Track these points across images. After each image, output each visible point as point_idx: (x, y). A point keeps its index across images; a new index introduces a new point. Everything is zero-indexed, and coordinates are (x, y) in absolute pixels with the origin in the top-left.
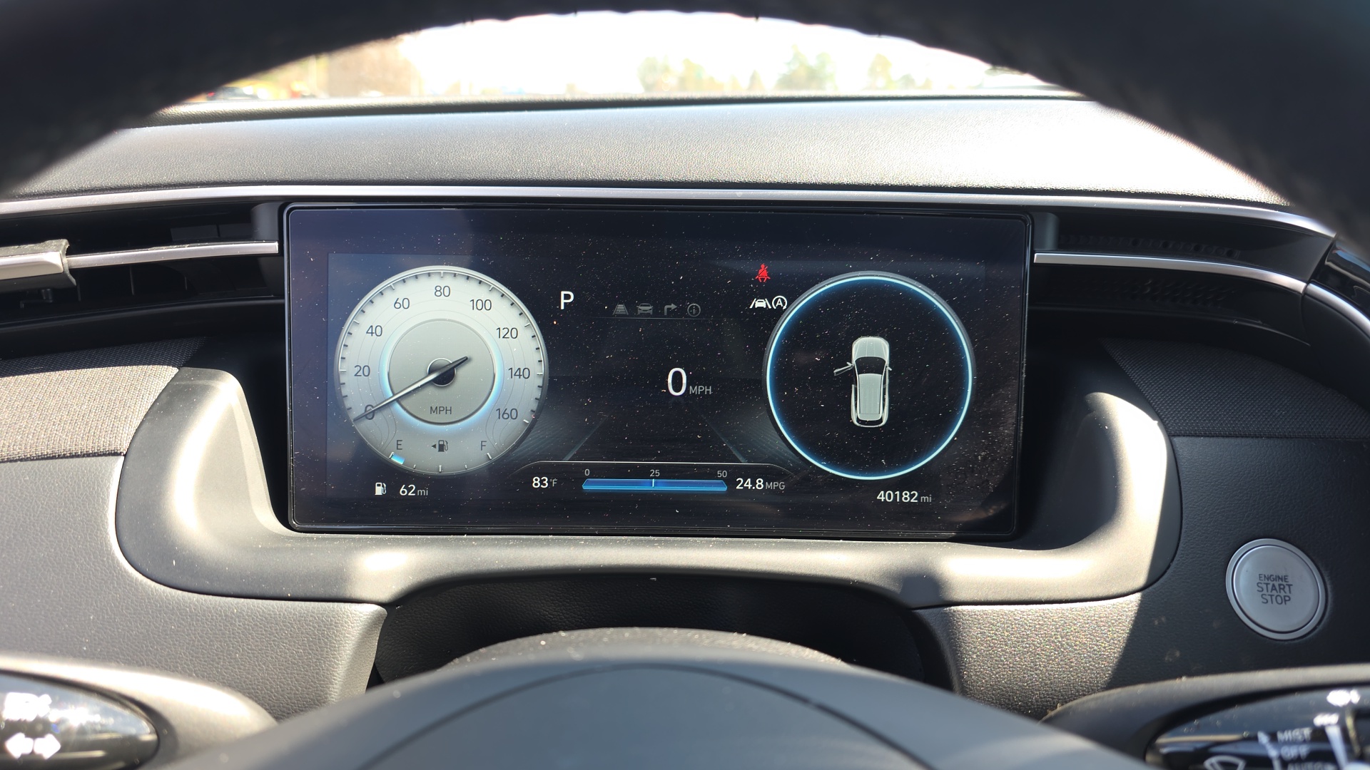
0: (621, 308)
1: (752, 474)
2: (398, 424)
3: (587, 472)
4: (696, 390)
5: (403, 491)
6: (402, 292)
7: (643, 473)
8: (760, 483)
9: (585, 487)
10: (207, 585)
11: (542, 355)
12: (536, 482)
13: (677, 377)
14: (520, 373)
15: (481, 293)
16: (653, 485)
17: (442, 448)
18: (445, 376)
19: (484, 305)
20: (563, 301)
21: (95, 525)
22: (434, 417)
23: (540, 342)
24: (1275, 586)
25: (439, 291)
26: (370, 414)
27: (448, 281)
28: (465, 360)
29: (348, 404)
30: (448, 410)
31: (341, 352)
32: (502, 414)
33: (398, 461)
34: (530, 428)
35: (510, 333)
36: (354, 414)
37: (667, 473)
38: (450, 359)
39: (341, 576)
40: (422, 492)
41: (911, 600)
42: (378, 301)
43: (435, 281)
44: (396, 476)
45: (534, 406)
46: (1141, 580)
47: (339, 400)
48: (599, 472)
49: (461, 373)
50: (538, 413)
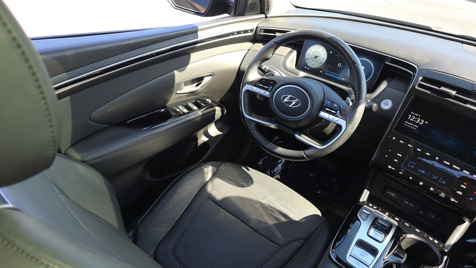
0: (336, 55)
1: (343, 78)
2: (310, 61)
3: (326, 72)
4: (341, 67)
5: (308, 68)
6: (315, 47)
7: (332, 74)
8: (344, 79)
9: (325, 74)
10: (287, 70)
11: (326, 58)
12: (321, 71)
13: (340, 64)
14: (323, 59)
15: (323, 49)
16: (332, 76)
17: (313, 65)
18: (316, 57)
19: (323, 51)
20: (331, 52)
21: (280, 62)
22: (313, 61)
23: (327, 56)
24: (387, 104)
25: (319, 48)
26: (307, 59)
27: (320, 47)
28: (318, 56)
29: (306, 57)
30: (315, 61)
31: (307, 52)
32: (320, 63)
33: (308, 65)
34: (322, 65)
35: (324, 55)
36: (306, 59)
37: (334, 75)
38: (317, 56)
39: (298, 73)
40: (310, 69)
41: (349, 93)
42: (312, 47)
43: (319, 47)
44: (308, 66)
45: (324, 63)
46: (372, 99)
47: (305, 57)
48: (327, 72)
49: (317, 57)
50: (324, 64)
